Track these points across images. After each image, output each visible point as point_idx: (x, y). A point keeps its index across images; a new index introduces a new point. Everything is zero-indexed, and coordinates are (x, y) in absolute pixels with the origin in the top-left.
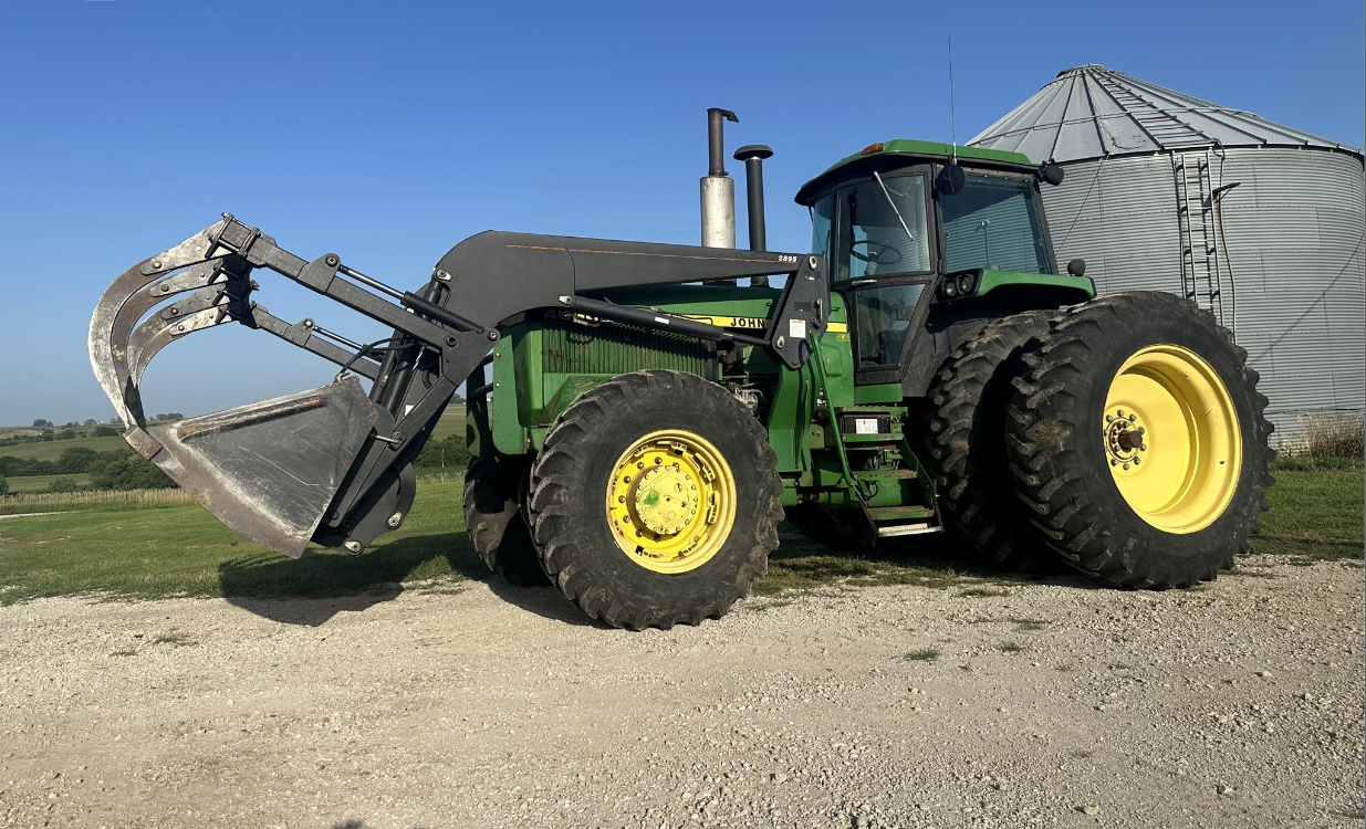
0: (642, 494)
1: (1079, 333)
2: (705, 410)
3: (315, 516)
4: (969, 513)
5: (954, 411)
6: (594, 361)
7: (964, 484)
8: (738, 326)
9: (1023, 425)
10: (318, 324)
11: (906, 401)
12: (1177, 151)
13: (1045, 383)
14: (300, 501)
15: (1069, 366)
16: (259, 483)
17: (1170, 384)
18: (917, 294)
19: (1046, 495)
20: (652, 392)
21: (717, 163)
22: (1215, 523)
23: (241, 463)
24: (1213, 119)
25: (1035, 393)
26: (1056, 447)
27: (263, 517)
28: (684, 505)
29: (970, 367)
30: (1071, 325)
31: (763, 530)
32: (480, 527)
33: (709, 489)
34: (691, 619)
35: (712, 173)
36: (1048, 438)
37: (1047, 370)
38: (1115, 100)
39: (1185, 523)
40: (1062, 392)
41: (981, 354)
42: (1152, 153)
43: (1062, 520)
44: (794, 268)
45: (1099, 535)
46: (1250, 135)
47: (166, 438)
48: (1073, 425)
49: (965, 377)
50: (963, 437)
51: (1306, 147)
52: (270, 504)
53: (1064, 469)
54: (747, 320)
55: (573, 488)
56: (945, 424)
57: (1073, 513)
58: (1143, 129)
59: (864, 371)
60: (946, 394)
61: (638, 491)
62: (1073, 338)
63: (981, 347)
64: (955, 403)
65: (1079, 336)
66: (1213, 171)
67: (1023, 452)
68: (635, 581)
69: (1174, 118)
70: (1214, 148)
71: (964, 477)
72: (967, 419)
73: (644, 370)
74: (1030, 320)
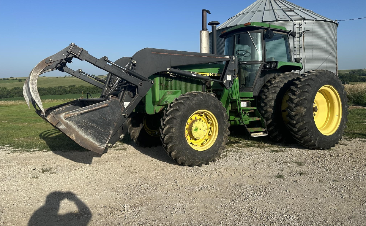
0: (193, 128)
1: (308, 82)
2: (211, 104)
3: (106, 140)
4: (271, 128)
5: (269, 101)
6: (173, 86)
7: (271, 121)
8: (211, 75)
9: (292, 107)
10: (83, 71)
11: (254, 97)
12: (295, 20)
13: (299, 96)
14: (102, 136)
15: (306, 91)
16: (89, 131)
17: (325, 95)
18: (258, 67)
19: (298, 126)
20: (197, 99)
21: (205, 26)
22: (335, 132)
23: (84, 126)
24: (303, 12)
25: (296, 98)
26: (302, 114)
27: (91, 142)
28: (204, 131)
29: (273, 89)
30: (306, 80)
31: (225, 137)
32: (133, 131)
33: (209, 125)
34: (207, 163)
35: (203, 30)
36: (300, 111)
37: (300, 92)
38: (278, 5)
39: (328, 132)
40: (304, 99)
41: (276, 85)
42: (288, 20)
43: (301, 133)
44: (229, 60)
45: (311, 137)
46: (312, 17)
47: (60, 118)
48: (307, 108)
49: (272, 91)
50: (271, 108)
51: (326, 21)
52: (93, 138)
53: (304, 120)
54: (213, 74)
55: (177, 128)
56: (266, 104)
57: (305, 131)
58: (286, 14)
59: (242, 88)
60: (266, 96)
61: (192, 127)
62: (307, 84)
63: (275, 83)
64: (269, 99)
65: (309, 83)
66: (303, 26)
67: (292, 114)
68: (193, 154)
69: (293, 11)
70: (304, 20)
71: (270, 119)
72: (272, 103)
73: (193, 92)
74: (288, 75)
